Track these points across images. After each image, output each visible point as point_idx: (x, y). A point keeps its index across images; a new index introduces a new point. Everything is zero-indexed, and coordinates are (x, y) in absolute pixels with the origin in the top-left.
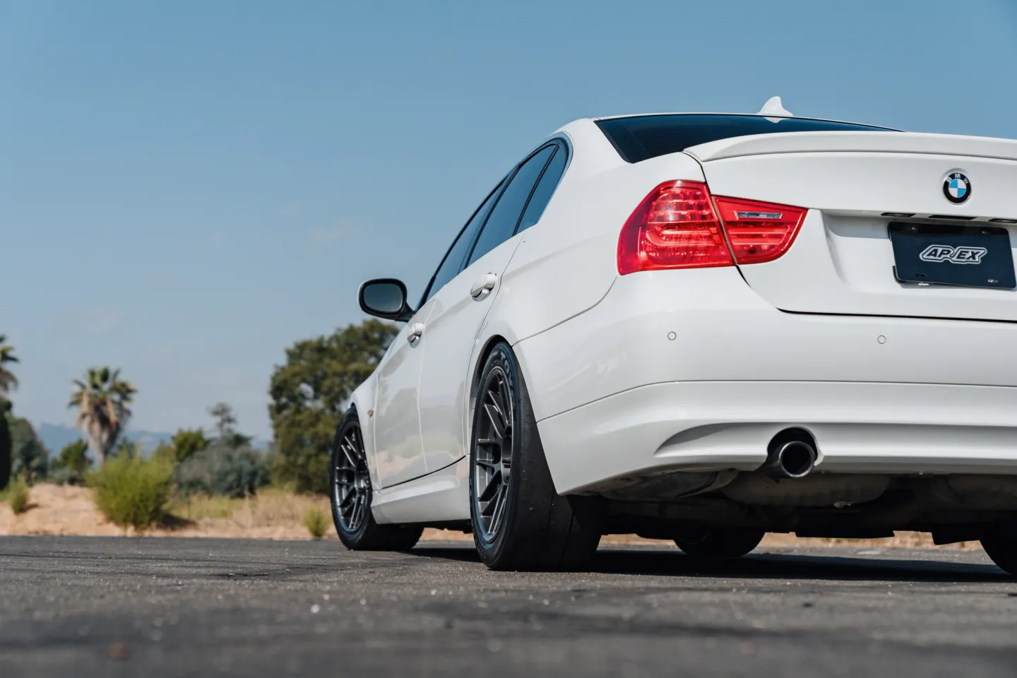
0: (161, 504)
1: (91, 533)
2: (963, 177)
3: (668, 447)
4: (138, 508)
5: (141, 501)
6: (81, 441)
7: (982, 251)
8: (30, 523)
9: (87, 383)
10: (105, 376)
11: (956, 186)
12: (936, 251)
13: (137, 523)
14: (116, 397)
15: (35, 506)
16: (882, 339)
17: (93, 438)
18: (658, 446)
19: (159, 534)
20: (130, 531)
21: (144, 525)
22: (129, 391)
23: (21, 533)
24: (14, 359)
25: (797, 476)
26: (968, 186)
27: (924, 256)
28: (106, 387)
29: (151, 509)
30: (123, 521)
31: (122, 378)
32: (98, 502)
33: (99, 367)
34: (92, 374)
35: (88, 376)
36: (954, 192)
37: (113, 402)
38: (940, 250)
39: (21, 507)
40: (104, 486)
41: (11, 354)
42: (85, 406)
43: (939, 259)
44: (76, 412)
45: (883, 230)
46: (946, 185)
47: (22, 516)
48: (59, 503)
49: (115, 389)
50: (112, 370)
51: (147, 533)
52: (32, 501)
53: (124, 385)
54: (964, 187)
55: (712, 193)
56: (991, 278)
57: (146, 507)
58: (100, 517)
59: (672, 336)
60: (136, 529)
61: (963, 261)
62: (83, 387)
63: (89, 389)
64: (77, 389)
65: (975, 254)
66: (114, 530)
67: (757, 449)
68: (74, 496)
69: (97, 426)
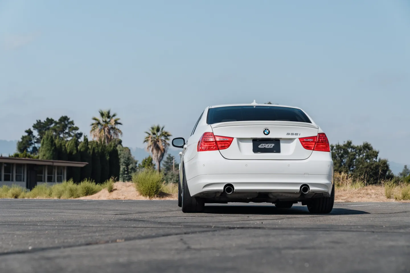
0: (159, 188)
1: (135, 198)
2: (268, 130)
3: (205, 188)
4: (150, 190)
5: (151, 188)
6: (150, 157)
7: (273, 145)
8: (114, 195)
9: (150, 133)
10: (158, 130)
11: (266, 131)
12: (262, 145)
13: (150, 196)
14: (163, 138)
15: (116, 189)
16: (246, 165)
17: (154, 156)
18: (203, 187)
19: (157, 199)
20: (148, 198)
21: (153, 196)
22: (169, 135)
23: (111, 199)
24: (120, 124)
25: (229, 193)
26: (269, 131)
27: (260, 147)
28: (159, 134)
29: (155, 190)
30: (145, 195)
31: (165, 130)
32: (137, 188)
33: (156, 126)
34: (153, 129)
35: (151, 129)
36: (266, 133)
37: (162, 140)
38: (263, 145)
39: (111, 190)
40: (139, 182)
41: (119, 121)
42: (150, 143)
43: (263, 147)
44: (146, 145)
45: (252, 141)
46: (264, 131)
47: (111, 193)
48: (124, 188)
49: (162, 135)
50: (161, 127)
51: (154, 199)
52: (115, 188)
53: (166, 133)
54: (268, 132)
55: (214, 135)
56: (275, 150)
57: (153, 190)
58: (138, 193)
59: (204, 165)
60: (150, 198)
61: (269, 147)
62: (149, 134)
63: (152, 135)
64: (147, 135)
65: (271, 146)
66: (142, 198)
67: (221, 188)
68: (130, 186)
69: (155, 151)
